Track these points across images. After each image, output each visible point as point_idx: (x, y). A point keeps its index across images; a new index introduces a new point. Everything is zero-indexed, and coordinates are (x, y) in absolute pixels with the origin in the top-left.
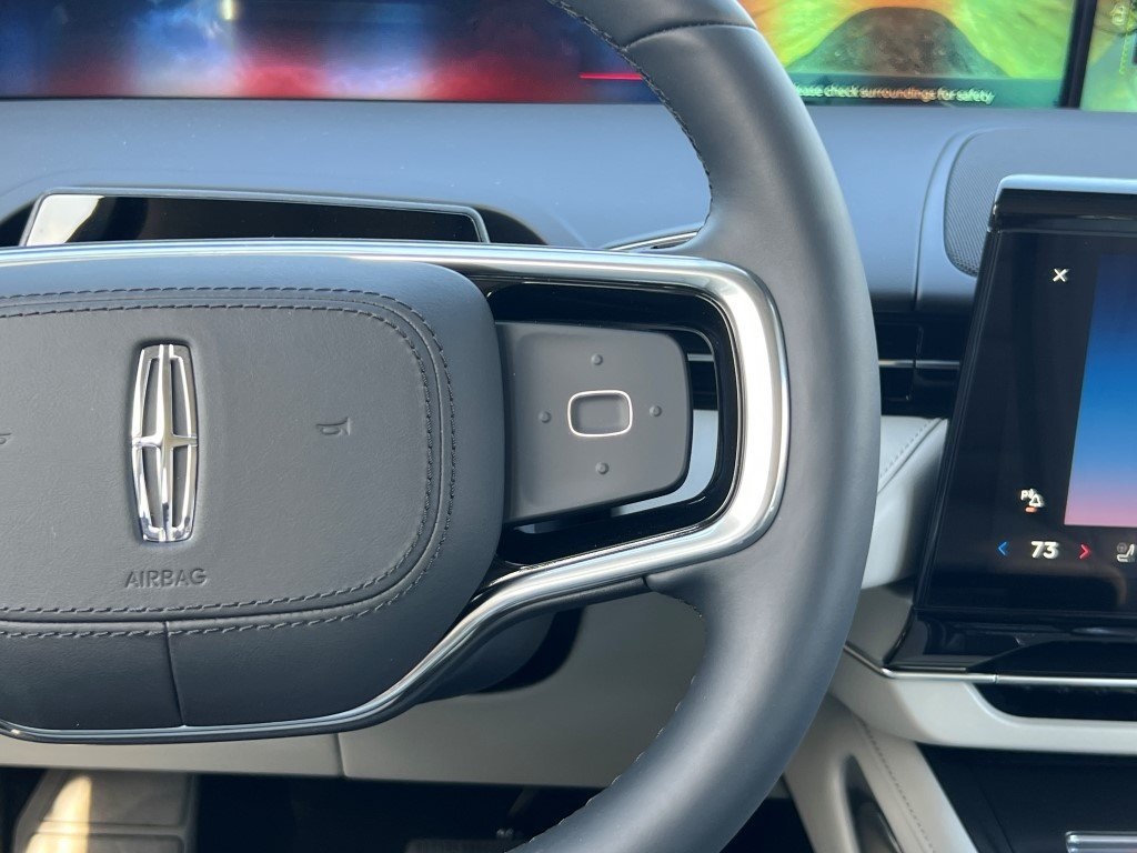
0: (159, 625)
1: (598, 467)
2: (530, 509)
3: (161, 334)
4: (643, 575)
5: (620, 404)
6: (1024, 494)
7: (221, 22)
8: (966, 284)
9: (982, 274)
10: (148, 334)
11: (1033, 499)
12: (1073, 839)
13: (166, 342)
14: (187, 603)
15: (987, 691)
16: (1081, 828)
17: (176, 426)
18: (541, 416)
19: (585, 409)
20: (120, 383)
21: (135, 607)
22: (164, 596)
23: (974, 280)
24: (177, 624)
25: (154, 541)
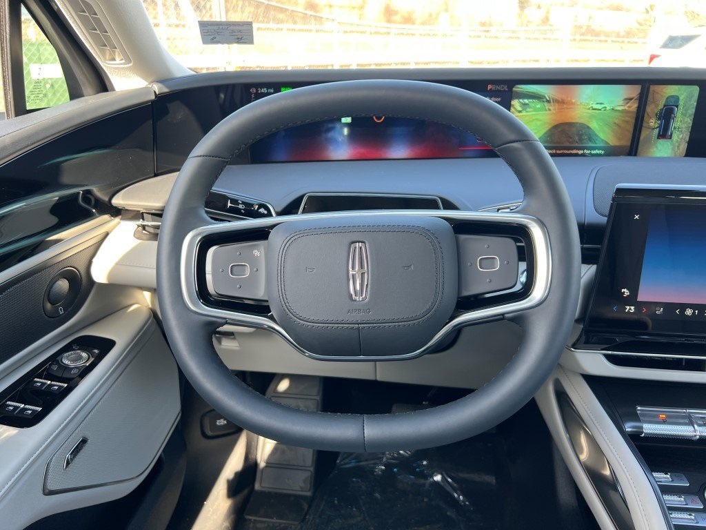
0: (357, 325)
1: (488, 280)
2: (466, 293)
3: (357, 240)
4: (503, 314)
5: (495, 260)
6: (623, 290)
7: (343, 135)
8: (604, 220)
9: (609, 217)
10: (354, 240)
11: (626, 292)
12: (639, 408)
13: (359, 242)
14: (366, 319)
15: (608, 357)
16: (642, 405)
17: (362, 266)
18: (469, 264)
19: (483, 262)
20: (346, 254)
21: (350, 320)
22: (358, 317)
23: (606, 218)
24: (362, 325)
25: (355, 301)
